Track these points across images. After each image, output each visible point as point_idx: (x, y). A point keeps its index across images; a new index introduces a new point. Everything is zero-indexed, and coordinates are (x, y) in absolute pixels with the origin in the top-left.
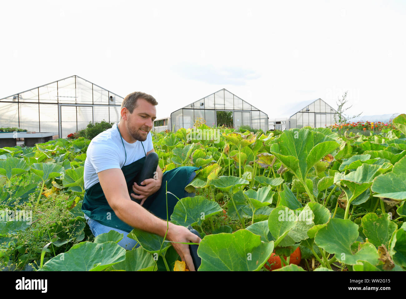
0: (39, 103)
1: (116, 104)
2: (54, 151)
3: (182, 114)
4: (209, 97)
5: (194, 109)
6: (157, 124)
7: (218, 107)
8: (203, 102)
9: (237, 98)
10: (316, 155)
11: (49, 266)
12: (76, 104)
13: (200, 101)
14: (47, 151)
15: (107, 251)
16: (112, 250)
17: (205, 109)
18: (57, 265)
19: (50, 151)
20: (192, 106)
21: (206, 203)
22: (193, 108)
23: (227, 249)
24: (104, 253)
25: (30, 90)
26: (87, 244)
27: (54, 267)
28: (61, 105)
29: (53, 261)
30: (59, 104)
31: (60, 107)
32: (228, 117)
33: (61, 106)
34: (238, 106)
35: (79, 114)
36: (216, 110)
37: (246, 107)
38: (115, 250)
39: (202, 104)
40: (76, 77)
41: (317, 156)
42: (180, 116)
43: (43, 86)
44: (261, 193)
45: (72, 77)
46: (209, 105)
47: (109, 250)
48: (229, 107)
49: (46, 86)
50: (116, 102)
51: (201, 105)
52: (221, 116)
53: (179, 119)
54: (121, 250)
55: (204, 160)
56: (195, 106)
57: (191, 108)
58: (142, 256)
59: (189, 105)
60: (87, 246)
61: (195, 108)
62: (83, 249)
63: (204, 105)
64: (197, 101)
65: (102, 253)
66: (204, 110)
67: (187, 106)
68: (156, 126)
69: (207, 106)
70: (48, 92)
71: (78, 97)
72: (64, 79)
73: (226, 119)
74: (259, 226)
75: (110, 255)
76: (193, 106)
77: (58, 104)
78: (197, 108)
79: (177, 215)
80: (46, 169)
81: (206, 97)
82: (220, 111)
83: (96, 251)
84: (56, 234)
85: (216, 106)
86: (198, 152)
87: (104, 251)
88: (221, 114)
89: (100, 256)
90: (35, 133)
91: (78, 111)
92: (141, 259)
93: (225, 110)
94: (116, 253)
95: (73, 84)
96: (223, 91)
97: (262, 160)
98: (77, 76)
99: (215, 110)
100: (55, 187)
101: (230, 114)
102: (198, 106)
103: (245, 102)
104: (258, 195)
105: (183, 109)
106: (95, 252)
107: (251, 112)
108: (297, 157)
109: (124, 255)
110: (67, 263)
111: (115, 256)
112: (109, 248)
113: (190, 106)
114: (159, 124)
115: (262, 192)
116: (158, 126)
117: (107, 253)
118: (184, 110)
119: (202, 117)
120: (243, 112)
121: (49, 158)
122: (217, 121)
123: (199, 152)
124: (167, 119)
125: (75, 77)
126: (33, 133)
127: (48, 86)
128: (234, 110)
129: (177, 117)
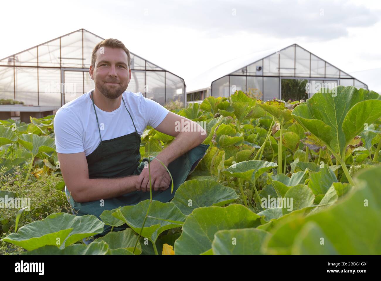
0: (38, 67)
1: (135, 68)
2: (50, 126)
3: (228, 83)
4: (270, 57)
5: (246, 76)
6: (191, 97)
7: (285, 73)
8: (261, 65)
9: (317, 58)
10: (355, 120)
11: (24, 231)
12: (83, 68)
13: (257, 63)
14: (42, 125)
15: (86, 224)
16: (91, 223)
17: (263, 76)
18: (31, 231)
19: (46, 126)
20: (243, 72)
21: (219, 188)
22: (245, 74)
23: (217, 226)
24: (82, 226)
25: (28, 50)
26: (64, 215)
27: (28, 233)
28: (65, 69)
29: (28, 227)
30: (62, 68)
31: (62, 72)
32: (300, 89)
33: (64, 71)
34: (318, 71)
35: (87, 83)
36: (282, 77)
37: (331, 73)
38: (94, 224)
39: (260, 69)
40: (84, 31)
41: (356, 122)
42: (226, 86)
43: (43, 44)
44: (294, 180)
45: (78, 31)
46: (271, 69)
47: (88, 223)
48: (302, 72)
49: (46, 44)
50: (135, 65)
51: (257, 70)
52: (289, 86)
53: (224, 90)
54: (100, 223)
55: (230, 138)
56: (248, 71)
57: (241, 74)
58: (128, 239)
59: (239, 70)
60: (64, 217)
61: (248, 74)
62: (60, 220)
63: (261, 71)
64: (251, 64)
65: (79, 226)
66: (262, 78)
67: (236, 72)
68: (190, 101)
69: (266, 71)
70: (49, 52)
71: (85, 59)
72: (68, 34)
73: (298, 92)
74: (272, 212)
75: (88, 229)
76: (245, 71)
77: (60, 68)
78: (252, 74)
79: (179, 201)
80: (36, 142)
81: (265, 58)
82: (287, 80)
83: (73, 223)
84: (42, 214)
85: (281, 71)
86: (224, 127)
87: (82, 223)
88: (288, 84)
89: (77, 228)
90: (32, 106)
91: (85, 78)
92: (126, 242)
93: (295, 77)
94: (94, 227)
95: (79, 40)
96: (293, 48)
97: (312, 139)
98: (86, 30)
99: (279, 77)
100: (47, 167)
101: (304, 84)
102: (252, 70)
103: (329, 65)
104: (290, 182)
105: (230, 75)
106: (72, 225)
107: (338, 80)
108: (337, 126)
109: (102, 228)
110: (42, 231)
111: (93, 229)
112: (88, 222)
113: (241, 71)
114: (195, 97)
115: (297, 177)
116: (192, 101)
117: (85, 227)
118: (231, 77)
119: (258, 87)
120: (325, 80)
121: (44, 134)
122: (282, 95)
123: (226, 128)
124: (206, 91)
125: (81, 31)
126: (30, 106)
127: (49, 44)
128: (310, 77)
129: (221, 88)
